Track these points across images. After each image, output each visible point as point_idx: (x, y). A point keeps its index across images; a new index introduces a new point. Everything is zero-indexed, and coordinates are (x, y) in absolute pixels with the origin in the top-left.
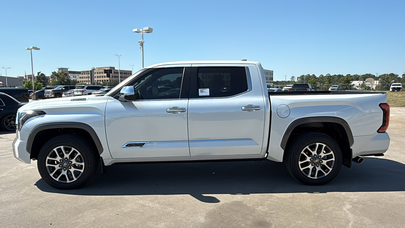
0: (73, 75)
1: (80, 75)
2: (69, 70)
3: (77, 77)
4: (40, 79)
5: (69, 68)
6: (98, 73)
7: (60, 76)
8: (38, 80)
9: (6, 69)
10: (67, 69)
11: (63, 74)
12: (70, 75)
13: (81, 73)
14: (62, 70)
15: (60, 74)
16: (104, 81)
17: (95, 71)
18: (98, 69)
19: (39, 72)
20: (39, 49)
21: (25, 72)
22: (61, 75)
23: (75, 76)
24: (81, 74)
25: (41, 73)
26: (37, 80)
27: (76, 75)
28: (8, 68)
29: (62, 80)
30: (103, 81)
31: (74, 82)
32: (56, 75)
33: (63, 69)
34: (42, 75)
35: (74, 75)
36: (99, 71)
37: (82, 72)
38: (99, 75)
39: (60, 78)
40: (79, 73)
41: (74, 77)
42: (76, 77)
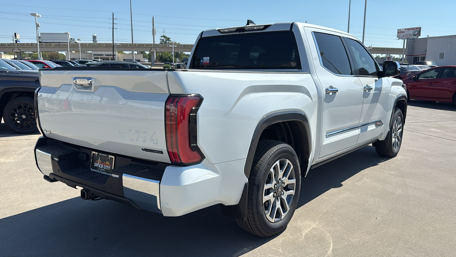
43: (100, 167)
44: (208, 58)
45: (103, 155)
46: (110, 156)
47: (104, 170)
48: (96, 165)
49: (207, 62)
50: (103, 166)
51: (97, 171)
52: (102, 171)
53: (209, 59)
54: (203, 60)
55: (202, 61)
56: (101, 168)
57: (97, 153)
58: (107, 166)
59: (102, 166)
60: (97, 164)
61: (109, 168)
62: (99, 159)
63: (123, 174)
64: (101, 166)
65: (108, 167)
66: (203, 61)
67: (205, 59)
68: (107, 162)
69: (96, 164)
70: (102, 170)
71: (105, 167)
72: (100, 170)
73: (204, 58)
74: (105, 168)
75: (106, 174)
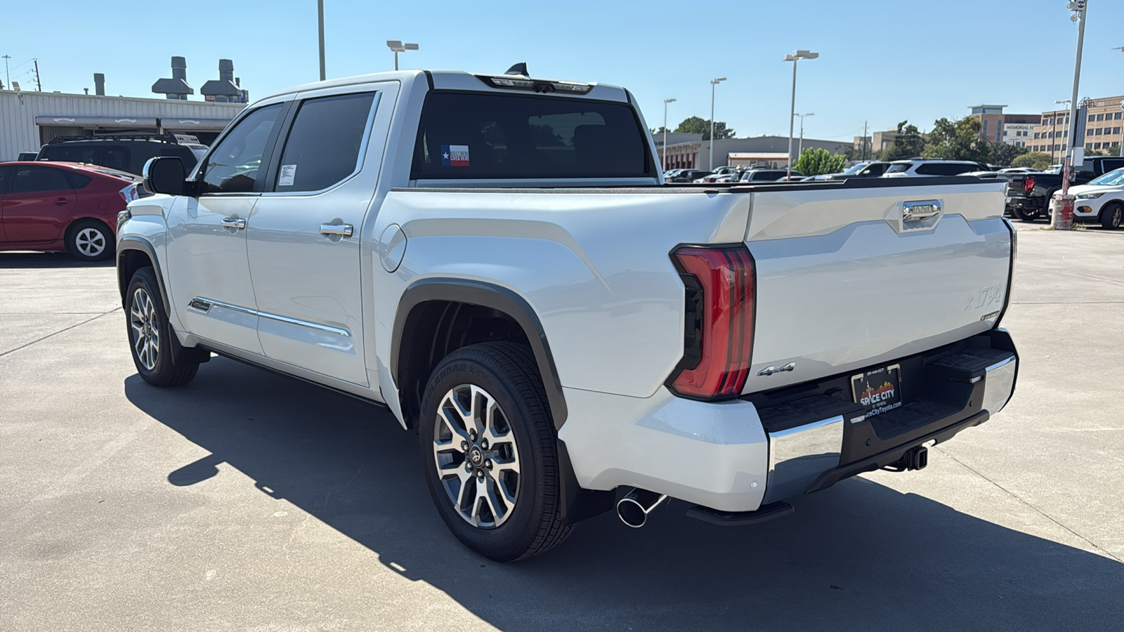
0: (1016, 128)
1: (1038, 129)
2: (1005, 111)
3: (1031, 133)
4: (903, 143)
5: (1007, 106)
6: (1100, 118)
7: (959, 131)
8: (896, 145)
9: (802, 117)
10: (1000, 108)
11: (968, 126)
12: (1008, 128)
13: (1042, 118)
14: (984, 112)
15: (959, 127)
16: (1111, 145)
17: (1091, 112)
18: (1103, 104)
19: (902, 122)
20: (815, 56)
21: (866, 123)
22: (961, 129)
23: (1022, 131)
24: (1040, 123)
25: (906, 125)
26: (895, 147)
27: (1026, 128)
28: (808, 115)
29: (961, 144)
30: (1106, 145)
31: (1011, 151)
32: (945, 130)
33: (986, 111)
34: (912, 129)
35: (1020, 128)
36: (1105, 110)
37: (1045, 116)
38: (1104, 124)
39: (957, 137)
40: (1035, 119)
41: (1019, 134)
42: (1025, 134)
43: (875, 401)
44: (465, 149)
45: (876, 372)
46: (890, 368)
47: (885, 403)
48: (866, 402)
49: (462, 159)
50: (880, 396)
51: (874, 412)
52: (883, 407)
53: (467, 150)
54: (449, 153)
55: (446, 156)
56: (877, 402)
57: (861, 376)
58: (888, 392)
59: (877, 397)
60: (866, 398)
61: (892, 393)
62: (868, 386)
63: (984, 369)
64: (875, 398)
65: (890, 393)
66: (449, 157)
67: (455, 150)
68: (886, 384)
69: (864, 401)
70: (881, 404)
71: (884, 396)
72: (877, 408)
73: (453, 148)
74: (884, 398)
75: (892, 408)
